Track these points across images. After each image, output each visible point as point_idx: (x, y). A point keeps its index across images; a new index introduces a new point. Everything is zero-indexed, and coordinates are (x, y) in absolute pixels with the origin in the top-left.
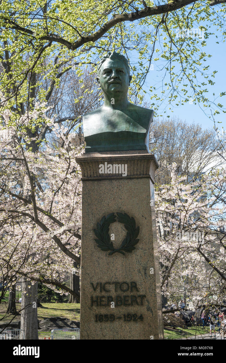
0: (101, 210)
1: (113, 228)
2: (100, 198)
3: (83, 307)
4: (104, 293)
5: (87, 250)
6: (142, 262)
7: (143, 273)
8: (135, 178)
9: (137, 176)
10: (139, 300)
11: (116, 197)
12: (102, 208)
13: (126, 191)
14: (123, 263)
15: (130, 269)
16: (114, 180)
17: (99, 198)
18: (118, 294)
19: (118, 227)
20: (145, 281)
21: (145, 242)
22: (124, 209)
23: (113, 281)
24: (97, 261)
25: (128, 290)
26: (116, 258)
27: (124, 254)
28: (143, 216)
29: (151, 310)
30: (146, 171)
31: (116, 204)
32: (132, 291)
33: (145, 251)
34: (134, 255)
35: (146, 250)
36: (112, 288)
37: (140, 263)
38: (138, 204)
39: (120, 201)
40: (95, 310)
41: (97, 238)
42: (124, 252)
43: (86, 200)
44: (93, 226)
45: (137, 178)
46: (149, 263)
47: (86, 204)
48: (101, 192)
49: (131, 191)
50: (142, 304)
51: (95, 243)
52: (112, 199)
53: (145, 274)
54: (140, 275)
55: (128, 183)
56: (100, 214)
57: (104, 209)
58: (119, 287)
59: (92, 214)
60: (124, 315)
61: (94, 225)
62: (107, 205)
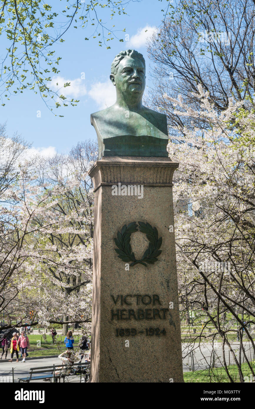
0: (122, 218)
1: (134, 238)
2: (122, 206)
3: (103, 321)
4: (125, 306)
5: (107, 261)
6: (165, 275)
7: (166, 286)
8: (157, 186)
9: (159, 185)
10: (161, 314)
11: (138, 205)
12: (123, 216)
13: (148, 200)
14: (145, 275)
15: (152, 281)
17: (120, 205)
18: (139, 307)
19: (140, 237)
20: (168, 294)
21: (167, 254)
22: (146, 219)
23: (134, 293)
24: (117, 272)
25: (150, 303)
26: (138, 269)
27: (146, 265)
28: (165, 226)
29: (174, 323)
30: (170, 179)
31: (138, 213)
32: (154, 304)
33: (168, 263)
34: (156, 267)
35: (169, 262)
36: (133, 301)
37: (163, 275)
38: (160, 213)
39: (142, 209)
40: (116, 324)
41: (117, 248)
42: (146, 263)
43: (106, 207)
44: (114, 235)
45: (160, 187)
46: (171, 275)
47: (106, 211)
48: (122, 199)
49: (153, 199)
50: (165, 318)
51: (116, 253)
52: (134, 207)
53: (168, 286)
54: (163, 287)
55: (150, 191)
56: (121, 223)
57: (125, 217)
58: (141, 300)
59: (113, 222)
60: (147, 329)
61: (114, 233)
62: (128, 213)
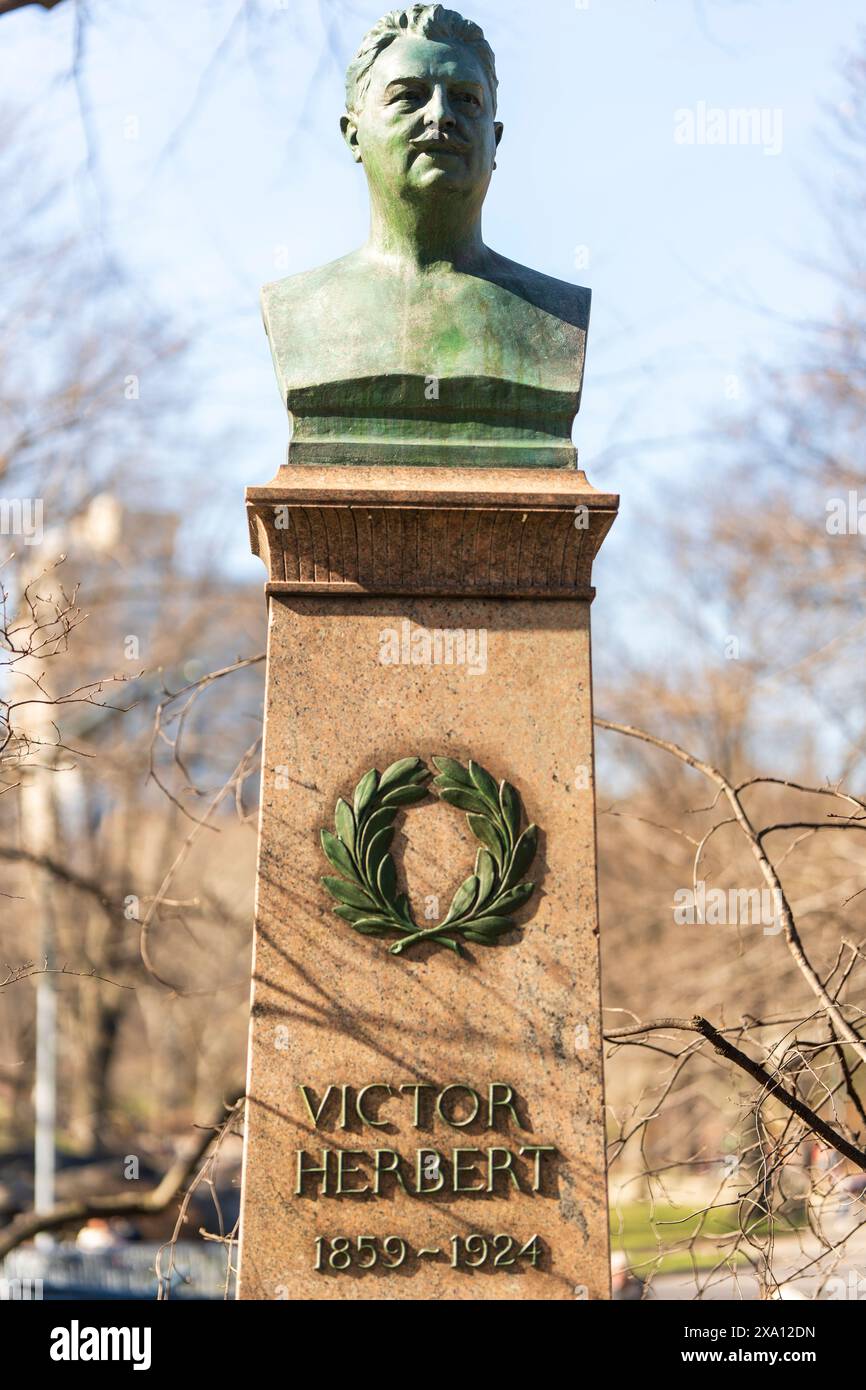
0: (357, 739)
2: (357, 686)
3: (258, 1201)
4: (358, 1136)
5: (286, 930)
6: (546, 993)
8: (522, 599)
9: (532, 592)
11: (434, 681)
12: (363, 731)
15: (488, 1021)
16: (427, 604)
17: (349, 682)
18: (427, 1138)
19: (439, 824)
20: (557, 1082)
21: (560, 898)
22: (466, 743)
23: (402, 1076)
25: (474, 1120)
26: (423, 967)
28: (554, 777)
29: (581, 1214)
30: (579, 568)
31: (433, 716)
33: (560, 942)
34: (508, 957)
35: (565, 936)
36: (401, 1112)
37: (537, 995)
38: (532, 719)
39: (449, 701)
40: (315, 1214)
41: (333, 871)
43: (288, 692)
44: (319, 817)
45: (536, 600)
46: (575, 994)
47: (288, 710)
48: (362, 656)
50: (546, 1190)
51: (326, 898)
52: (414, 690)
54: (534, 1049)
55: (490, 618)
56: (351, 761)
57: (373, 735)
59: (314, 758)
61: (321, 808)
62: (388, 719)
